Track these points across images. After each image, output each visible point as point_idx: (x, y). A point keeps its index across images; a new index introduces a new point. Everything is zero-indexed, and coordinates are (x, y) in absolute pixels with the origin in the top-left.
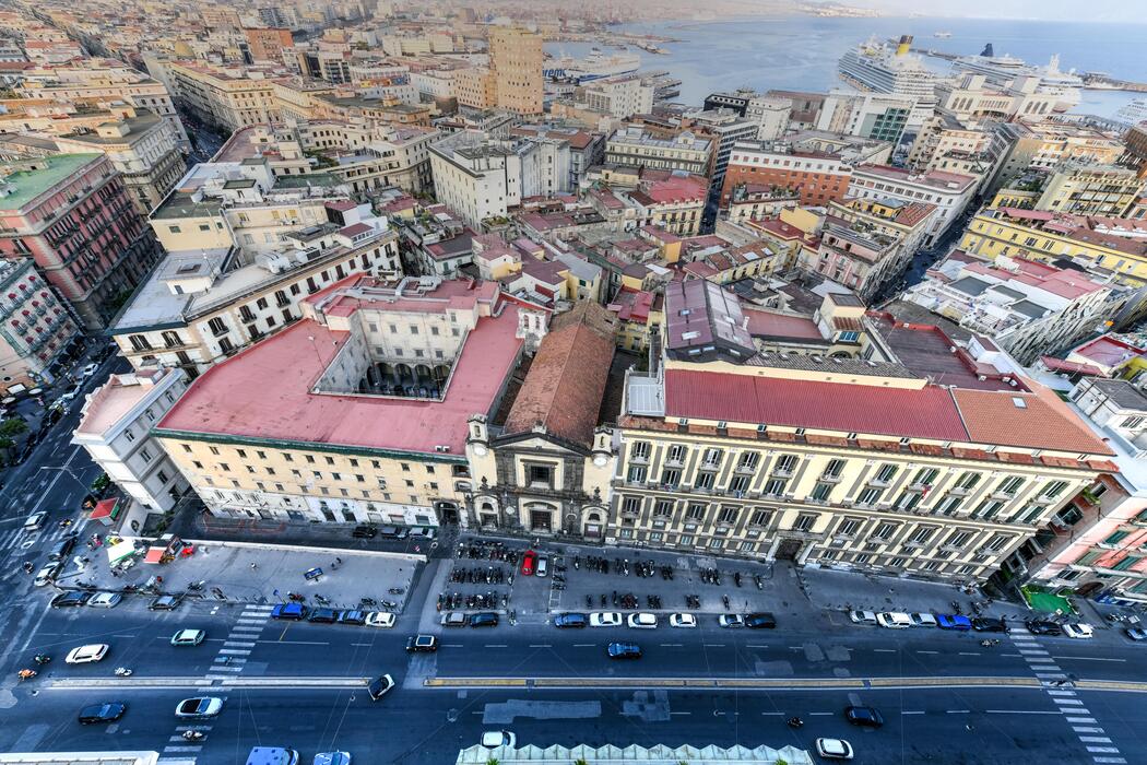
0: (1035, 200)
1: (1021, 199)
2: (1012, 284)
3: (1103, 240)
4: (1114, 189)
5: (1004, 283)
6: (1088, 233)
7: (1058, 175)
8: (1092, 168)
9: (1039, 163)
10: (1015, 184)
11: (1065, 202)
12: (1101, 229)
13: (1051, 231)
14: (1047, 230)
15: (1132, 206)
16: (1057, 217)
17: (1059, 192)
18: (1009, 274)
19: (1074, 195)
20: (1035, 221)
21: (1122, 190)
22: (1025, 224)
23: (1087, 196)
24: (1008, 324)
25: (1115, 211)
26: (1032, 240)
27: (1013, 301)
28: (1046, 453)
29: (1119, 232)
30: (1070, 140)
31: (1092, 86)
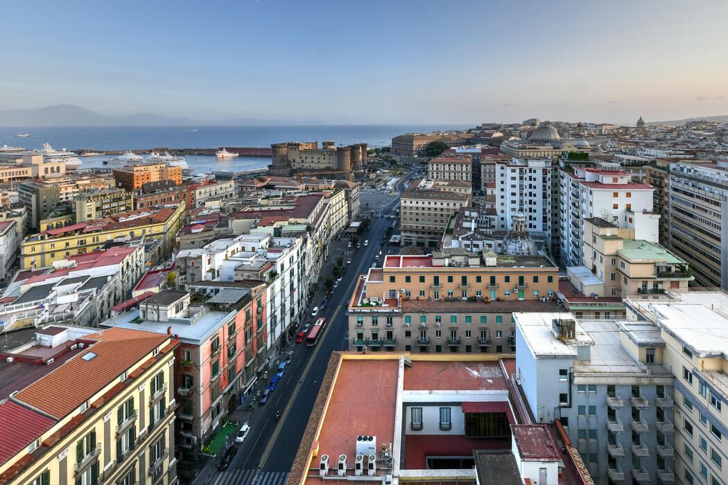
0: (74, 218)
1: (63, 221)
2: (72, 275)
3: (127, 225)
4: (120, 199)
5: (66, 277)
6: (115, 224)
7: (78, 202)
8: (96, 193)
9: (67, 198)
10: (52, 214)
11: (94, 213)
12: (122, 220)
13: (91, 232)
14: (88, 233)
15: (135, 204)
16: (91, 222)
17: (88, 210)
18: (66, 270)
19: (98, 209)
20: (76, 231)
21: (124, 198)
22: (70, 235)
23: (106, 206)
24: (81, 300)
25: (128, 209)
26: (82, 241)
27: (81, 284)
28: (130, 371)
29: (133, 217)
30: (77, 183)
31: (86, 155)
